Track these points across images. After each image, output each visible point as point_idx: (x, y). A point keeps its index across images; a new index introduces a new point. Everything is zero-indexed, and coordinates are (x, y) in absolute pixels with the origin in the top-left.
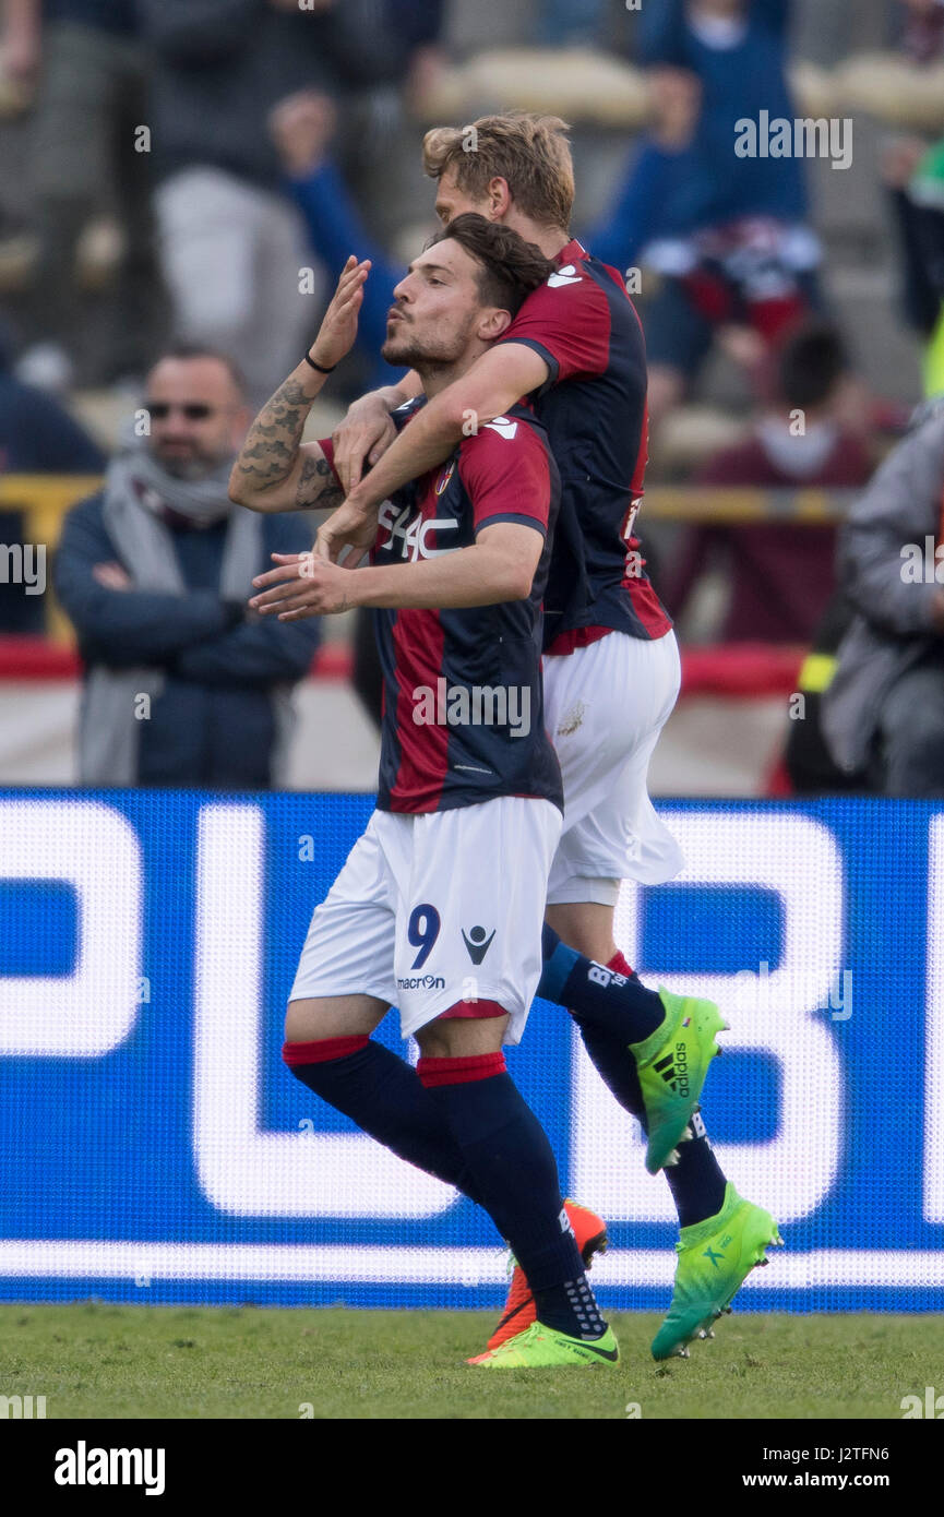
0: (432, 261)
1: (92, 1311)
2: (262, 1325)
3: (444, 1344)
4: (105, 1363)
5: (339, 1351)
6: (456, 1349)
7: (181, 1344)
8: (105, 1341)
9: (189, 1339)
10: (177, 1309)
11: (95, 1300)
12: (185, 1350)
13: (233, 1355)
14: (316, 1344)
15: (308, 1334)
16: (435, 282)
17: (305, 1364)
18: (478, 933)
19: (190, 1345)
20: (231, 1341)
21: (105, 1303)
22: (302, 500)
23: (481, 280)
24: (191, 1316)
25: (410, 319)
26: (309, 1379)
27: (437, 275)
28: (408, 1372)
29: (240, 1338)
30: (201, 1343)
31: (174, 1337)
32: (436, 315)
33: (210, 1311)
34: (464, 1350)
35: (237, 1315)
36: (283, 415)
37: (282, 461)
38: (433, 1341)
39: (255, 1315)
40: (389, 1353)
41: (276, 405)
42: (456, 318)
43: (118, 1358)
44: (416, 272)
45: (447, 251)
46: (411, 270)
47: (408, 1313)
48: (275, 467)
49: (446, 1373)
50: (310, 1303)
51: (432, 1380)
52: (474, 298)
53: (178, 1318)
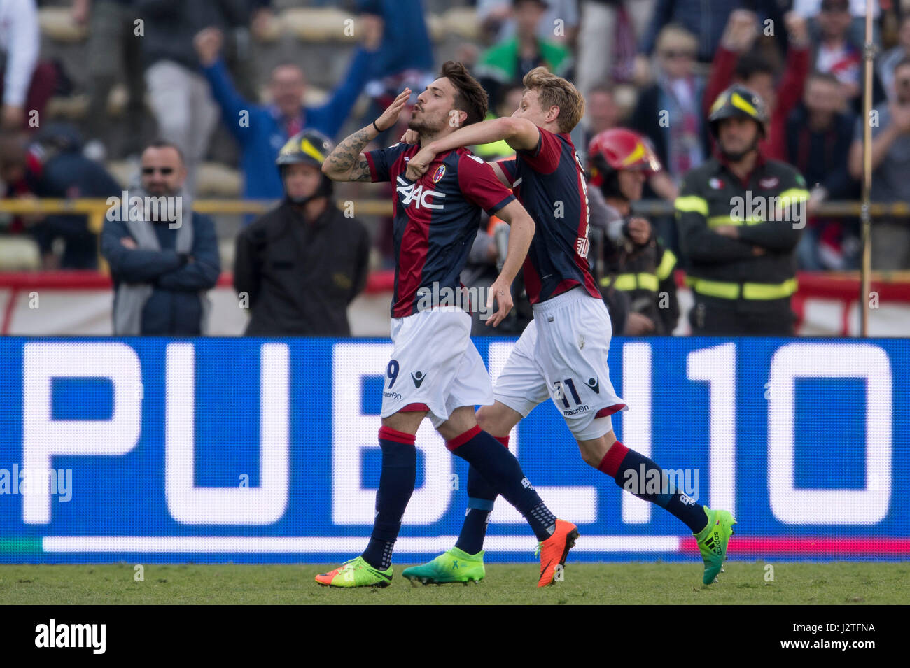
0: (436, 87)
1: (121, 567)
2: (196, 572)
3: (277, 580)
4: (127, 590)
5: (231, 583)
6: (282, 582)
7: (161, 581)
8: (128, 580)
9: (164, 579)
10: (159, 566)
11: (123, 562)
12: (162, 583)
13: (183, 585)
14: (221, 580)
15: (217, 576)
16: (436, 95)
17: (216, 590)
18: (419, 374)
19: (165, 581)
20: (183, 579)
21: (127, 563)
22: (352, 178)
23: (456, 98)
24: (165, 568)
25: (423, 111)
26: (218, 596)
27: (437, 92)
28: (262, 592)
29: (187, 578)
30: (170, 580)
31: (158, 578)
32: (434, 110)
33: (174, 566)
34: (285, 582)
35: (186, 568)
36: (356, 144)
37: (349, 162)
38: (272, 578)
39: (193, 568)
40: (253, 584)
41: (354, 139)
42: (442, 111)
43: (133, 587)
44: (429, 90)
45: (443, 83)
46: (427, 88)
47: (261, 566)
48: (346, 163)
49: (278, 592)
50: (217, 562)
51: (272, 595)
52: (452, 105)
53: (160, 570)
